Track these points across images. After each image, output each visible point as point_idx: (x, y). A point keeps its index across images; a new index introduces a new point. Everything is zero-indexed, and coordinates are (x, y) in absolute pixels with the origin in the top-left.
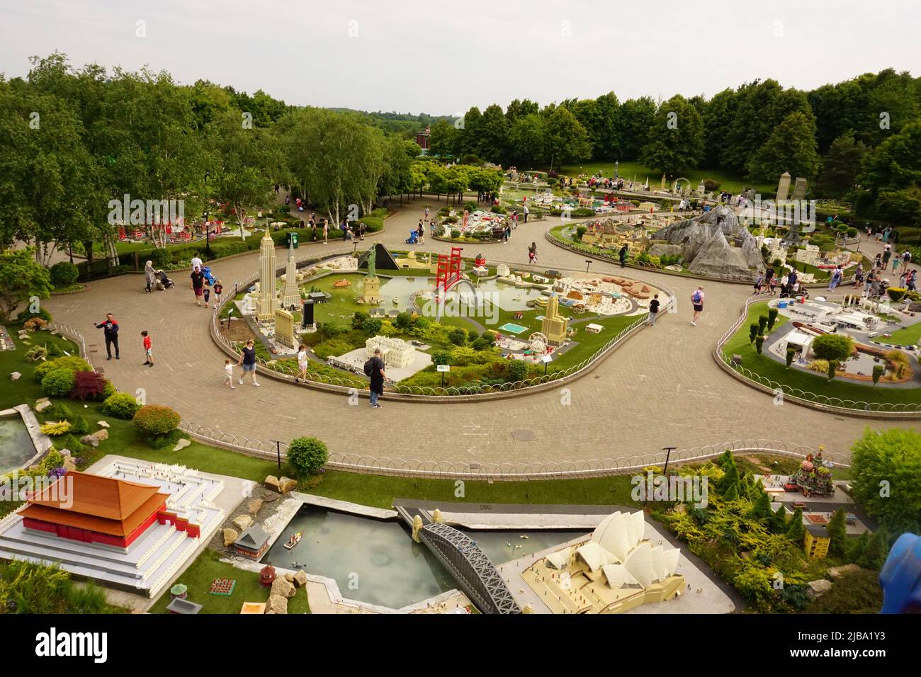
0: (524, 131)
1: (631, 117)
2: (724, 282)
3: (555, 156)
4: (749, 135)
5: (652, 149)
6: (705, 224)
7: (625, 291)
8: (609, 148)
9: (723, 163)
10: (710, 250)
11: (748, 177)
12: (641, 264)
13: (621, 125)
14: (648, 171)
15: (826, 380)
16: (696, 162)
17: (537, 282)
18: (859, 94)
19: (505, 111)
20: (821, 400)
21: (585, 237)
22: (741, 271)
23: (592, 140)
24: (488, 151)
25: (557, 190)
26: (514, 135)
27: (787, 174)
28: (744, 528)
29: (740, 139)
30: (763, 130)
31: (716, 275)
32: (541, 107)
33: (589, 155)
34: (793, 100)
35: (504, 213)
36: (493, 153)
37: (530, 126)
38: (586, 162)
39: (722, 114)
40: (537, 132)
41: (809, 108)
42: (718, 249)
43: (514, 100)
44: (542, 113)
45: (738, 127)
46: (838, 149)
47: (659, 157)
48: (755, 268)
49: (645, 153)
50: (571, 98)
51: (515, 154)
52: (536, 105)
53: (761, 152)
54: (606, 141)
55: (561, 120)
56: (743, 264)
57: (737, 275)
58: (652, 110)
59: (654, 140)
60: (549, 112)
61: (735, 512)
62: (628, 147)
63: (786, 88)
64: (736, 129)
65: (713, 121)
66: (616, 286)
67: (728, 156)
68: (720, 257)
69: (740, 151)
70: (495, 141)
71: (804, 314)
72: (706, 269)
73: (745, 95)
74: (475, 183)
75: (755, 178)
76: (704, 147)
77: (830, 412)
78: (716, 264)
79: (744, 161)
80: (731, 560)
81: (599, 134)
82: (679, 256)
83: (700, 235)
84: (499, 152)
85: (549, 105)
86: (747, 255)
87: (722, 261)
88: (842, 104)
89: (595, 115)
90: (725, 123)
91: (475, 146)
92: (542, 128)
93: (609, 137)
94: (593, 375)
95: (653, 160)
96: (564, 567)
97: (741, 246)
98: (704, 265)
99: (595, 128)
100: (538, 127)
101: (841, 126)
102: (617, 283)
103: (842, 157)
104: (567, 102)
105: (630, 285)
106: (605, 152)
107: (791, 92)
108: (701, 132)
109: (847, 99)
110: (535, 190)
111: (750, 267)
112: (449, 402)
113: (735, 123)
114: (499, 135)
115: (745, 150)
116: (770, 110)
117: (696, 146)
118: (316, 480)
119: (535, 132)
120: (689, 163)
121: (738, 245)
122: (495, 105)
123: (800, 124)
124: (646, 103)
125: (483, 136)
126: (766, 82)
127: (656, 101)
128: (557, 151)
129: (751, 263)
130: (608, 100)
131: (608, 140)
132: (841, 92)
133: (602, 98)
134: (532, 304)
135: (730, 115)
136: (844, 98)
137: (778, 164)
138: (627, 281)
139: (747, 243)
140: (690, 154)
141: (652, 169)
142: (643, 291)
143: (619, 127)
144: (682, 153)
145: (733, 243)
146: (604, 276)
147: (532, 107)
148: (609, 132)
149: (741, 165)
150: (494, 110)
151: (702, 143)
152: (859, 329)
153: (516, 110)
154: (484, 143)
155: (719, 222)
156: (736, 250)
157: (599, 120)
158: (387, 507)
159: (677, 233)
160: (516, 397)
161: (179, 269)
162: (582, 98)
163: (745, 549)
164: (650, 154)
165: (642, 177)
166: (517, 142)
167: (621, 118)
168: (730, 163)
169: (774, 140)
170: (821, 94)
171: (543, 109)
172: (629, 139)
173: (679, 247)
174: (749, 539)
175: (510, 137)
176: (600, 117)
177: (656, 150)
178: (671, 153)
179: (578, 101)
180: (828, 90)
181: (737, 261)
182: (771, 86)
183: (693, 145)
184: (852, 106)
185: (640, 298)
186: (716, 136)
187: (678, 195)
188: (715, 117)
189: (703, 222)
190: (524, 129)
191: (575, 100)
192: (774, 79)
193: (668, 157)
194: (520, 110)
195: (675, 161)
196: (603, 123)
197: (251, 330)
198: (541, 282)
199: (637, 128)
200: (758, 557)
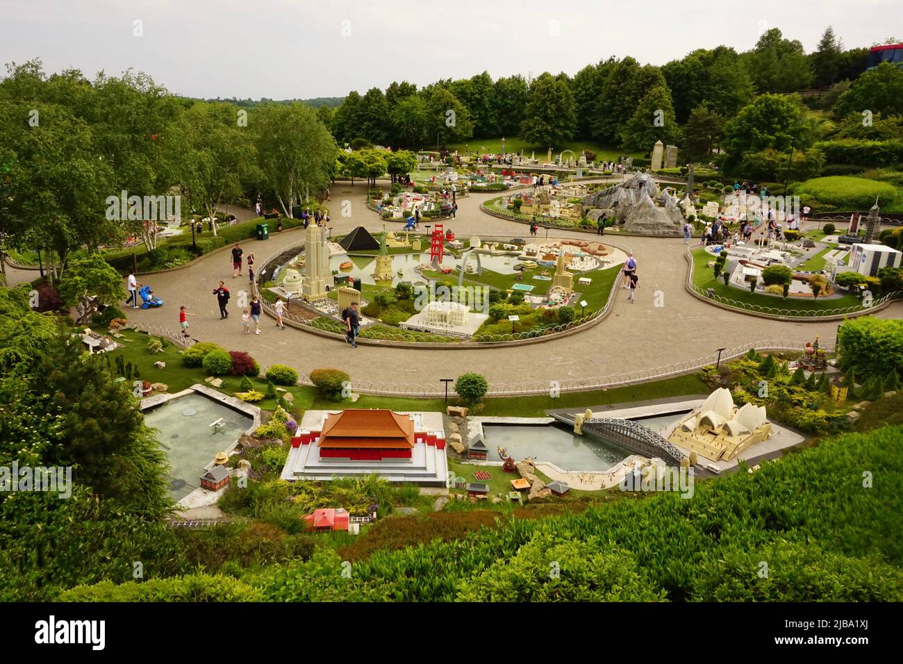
0: (407, 112)
1: (505, 96)
2: (657, 237)
3: (441, 136)
4: (615, 108)
5: (532, 125)
6: (630, 189)
7: (585, 251)
8: (487, 125)
9: (594, 134)
10: (640, 211)
11: (622, 146)
12: (585, 228)
13: (496, 103)
14: (529, 145)
15: (781, 298)
16: (572, 135)
17: (508, 249)
18: (700, 68)
19: (384, 93)
20: (784, 313)
21: (522, 209)
22: (669, 227)
23: (472, 119)
24: (372, 134)
25: (457, 168)
26: (397, 116)
27: (659, 142)
28: (791, 392)
29: (608, 112)
30: (628, 102)
31: (649, 232)
32: (419, 88)
33: (471, 133)
34: (650, 76)
35: (427, 193)
36: (378, 135)
37: (413, 108)
38: (469, 140)
39: (589, 88)
40: (420, 113)
41: (664, 82)
42: (648, 209)
43: (392, 83)
44: (421, 94)
45: (605, 101)
46: (696, 118)
47: (539, 132)
48: (679, 223)
49: (523, 129)
50: (445, 79)
51: (400, 136)
52: (414, 86)
53: (631, 122)
54: (483, 119)
55: (443, 101)
56: (669, 222)
57: (666, 230)
58: (523, 87)
59: (531, 116)
60: (427, 94)
61: (782, 383)
62: (506, 123)
63: (642, 65)
64: (603, 102)
65: (583, 96)
66: (575, 247)
67: (599, 128)
68: (650, 216)
69: (610, 123)
70: (379, 124)
71: (736, 255)
72: (640, 227)
73: (607, 71)
74: (393, 166)
75: (628, 147)
76: (577, 121)
77: (791, 321)
78: (648, 222)
79: (614, 133)
80: (791, 411)
81: (477, 112)
82: (614, 218)
83: (628, 199)
84: (384, 135)
85: (426, 86)
86: (671, 213)
87: (652, 219)
88: (688, 77)
89: (472, 94)
90: (592, 98)
91: (359, 129)
92: (424, 109)
93: (486, 115)
94: (613, 315)
95: (533, 135)
96: (695, 429)
97: (664, 206)
98: (638, 224)
99: (473, 107)
100: (421, 109)
101: (690, 98)
102: (575, 245)
103: (700, 125)
104: (441, 82)
105: (587, 245)
106: (484, 129)
107: (648, 68)
108: (574, 107)
109: (692, 73)
110: (435, 170)
111: (675, 223)
112: (525, 345)
113: (602, 96)
114: (382, 118)
115: (614, 122)
116: (632, 85)
117: (570, 120)
118: (481, 406)
119: (418, 113)
120: (565, 135)
121: (662, 205)
122: (375, 89)
123: (661, 97)
124: (517, 80)
125: (366, 120)
126: (625, 60)
127: (527, 79)
128: (442, 130)
129: (675, 219)
130: (482, 80)
131: (486, 117)
132: (686, 66)
133: (478, 77)
134: (519, 267)
135: (596, 90)
136: (690, 72)
137: (648, 133)
138: (583, 243)
139: (669, 202)
140: (566, 127)
141: (533, 143)
142: (599, 249)
143: (495, 106)
144: (558, 127)
145: (657, 204)
146: (561, 240)
147: (411, 89)
148: (486, 110)
149: (612, 136)
150: (374, 93)
151: (575, 116)
152: (780, 262)
153: (396, 93)
154: (368, 126)
155: (641, 187)
156: (661, 209)
157: (475, 99)
158: (543, 416)
159: (605, 198)
160: (571, 335)
161: (178, 267)
162: (456, 78)
163: (796, 404)
164: (530, 129)
165: (528, 152)
166: (401, 124)
167: (496, 97)
168: (601, 135)
169: (642, 112)
170: (670, 69)
171: (421, 89)
172: (505, 116)
173: (611, 210)
174: (796, 397)
175: (394, 120)
176: (477, 96)
177: (535, 125)
178: (549, 128)
179: (452, 82)
180: (675, 65)
181: (664, 219)
182: (629, 62)
183: (568, 120)
184: (696, 80)
185: (600, 255)
186: (585, 109)
187: (565, 166)
188: (584, 92)
189: (628, 187)
190: (408, 111)
191: (449, 80)
192: (632, 56)
193: (547, 131)
194: (399, 92)
195: (553, 134)
196: (479, 101)
197: (308, 310)
198: (512, 249)
199: (511, 105)
200: (808, 406)
